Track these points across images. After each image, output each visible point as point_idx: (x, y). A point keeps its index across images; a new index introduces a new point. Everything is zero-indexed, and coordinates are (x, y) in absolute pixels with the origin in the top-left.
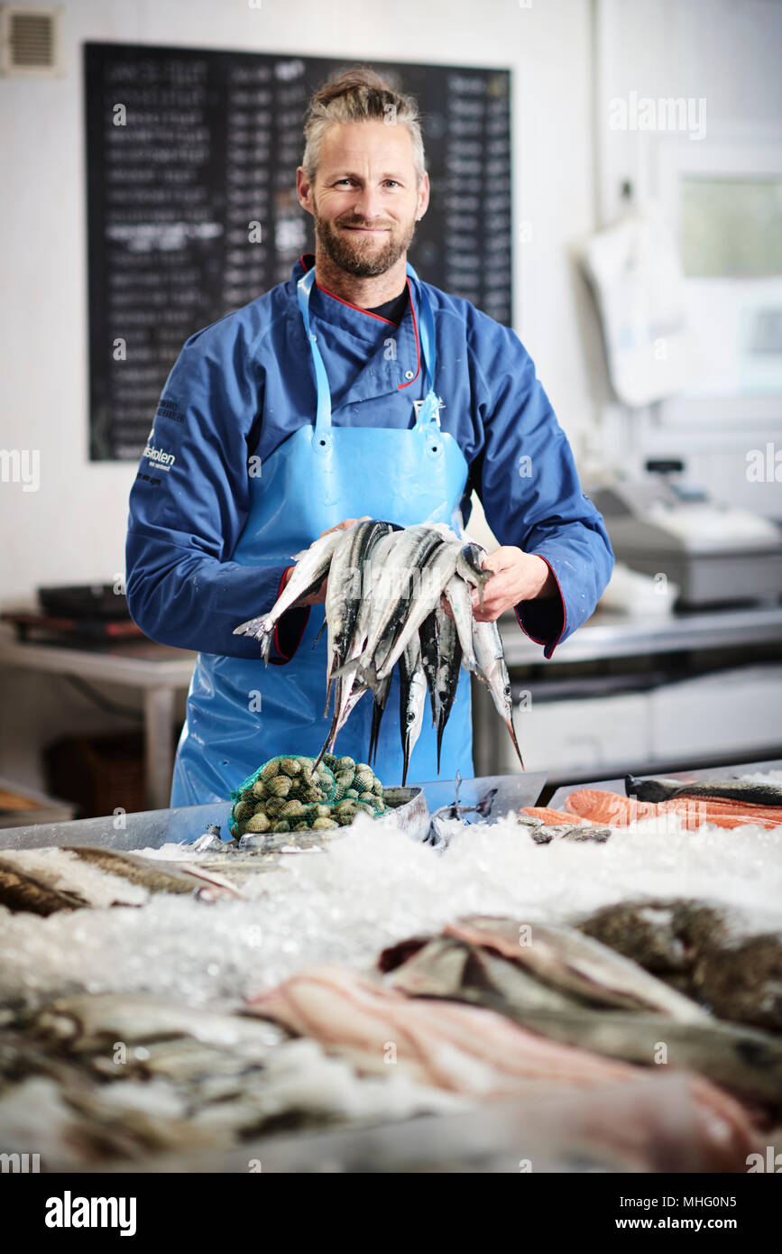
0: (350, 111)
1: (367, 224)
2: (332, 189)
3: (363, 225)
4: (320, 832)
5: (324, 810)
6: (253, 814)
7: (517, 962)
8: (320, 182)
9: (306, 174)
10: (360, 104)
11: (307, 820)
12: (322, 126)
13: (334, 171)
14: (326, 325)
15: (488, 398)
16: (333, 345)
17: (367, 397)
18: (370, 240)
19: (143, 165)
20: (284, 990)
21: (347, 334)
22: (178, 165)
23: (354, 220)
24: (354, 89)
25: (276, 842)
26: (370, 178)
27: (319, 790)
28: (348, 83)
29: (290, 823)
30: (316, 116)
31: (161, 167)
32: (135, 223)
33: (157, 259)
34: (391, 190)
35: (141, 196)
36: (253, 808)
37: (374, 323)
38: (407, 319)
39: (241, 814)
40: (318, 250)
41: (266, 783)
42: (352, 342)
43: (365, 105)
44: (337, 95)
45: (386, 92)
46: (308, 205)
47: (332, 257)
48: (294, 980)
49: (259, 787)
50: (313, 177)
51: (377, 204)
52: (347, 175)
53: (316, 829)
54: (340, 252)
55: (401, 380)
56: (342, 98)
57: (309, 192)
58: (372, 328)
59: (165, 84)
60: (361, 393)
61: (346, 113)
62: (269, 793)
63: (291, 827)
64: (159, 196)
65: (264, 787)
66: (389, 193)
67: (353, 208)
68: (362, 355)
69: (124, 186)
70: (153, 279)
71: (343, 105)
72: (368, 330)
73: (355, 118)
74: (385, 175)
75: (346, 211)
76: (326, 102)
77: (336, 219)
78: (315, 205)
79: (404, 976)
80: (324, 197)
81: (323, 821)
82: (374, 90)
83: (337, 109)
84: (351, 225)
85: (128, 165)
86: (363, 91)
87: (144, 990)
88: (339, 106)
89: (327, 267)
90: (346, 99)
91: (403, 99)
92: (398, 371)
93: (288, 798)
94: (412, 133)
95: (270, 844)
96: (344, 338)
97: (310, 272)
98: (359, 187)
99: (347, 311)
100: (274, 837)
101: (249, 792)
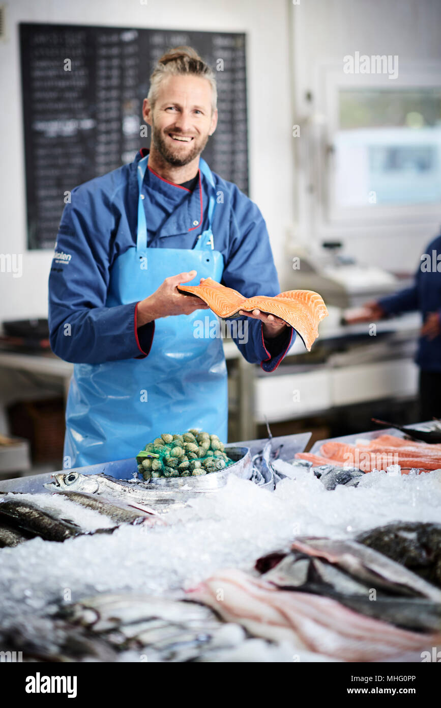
0: (178, 69)
1: (182, 133)
2: (165, 112)
3: (180, 134)
4: (197, 477)
5: (198, 464)
7: (336, 566)
8: (158, 106)
9: (149, 103)
10: (184, 65)
11: (189, 470)
12: (161, 76)
13: (166, 102)
14: (150, 190)
15: (239, 235)
16: (154, 201)
17: (171, 234)
19: (52, 89)
20: (205, 584)
21: (162, 196)
22: (70, 89)
23: (174, 131)
24: (181, 57)
26: (186, 108)
28: (179, 54)
29: (179, 472)
30: (158, 70)
31: (62, 90)
32: (48, 120)
33: (60, 141)
34: (196, 115)
35: (51, 106)
38: (197, 191)
40: (152, 147)
42: (164, 200)
43: (187, 67)
44: (172, 60)
45: (199, 61)
46: (149, 120)
47: (160, 151)
48: (211, 579)
50: (153, 105)
51: (189, 123)
52: (174, 104)
53: (195, 475)
54: (164, 149)
55: (191, 226)
56: (174, 62)
57: (150, 113)
59: (62, 45)
60: (168, 232)
61: (176, 69)
63: (180, 474)
64: (61, 106)
66: (196, 117)
67: (175, 124)
68: (170, 210)
69: (42, 101)
70: (59, 151)
71: (174, 66)
73: (181, 73)
74: (195, 107)
75: (171, 125)
76: (165, 62)
77: (165, 129)
78: (153, 120)
79: (274, 575)
80: (159, 116)
81: (198, 471)
82: (192, 59)
83: (171, 67)
85: (43, 89)
86: (186, 59)
87: (128, 588)
88: (172, 66)
89: (156, 157)
90: (176, 62)
91: (209, 67)
92: (189, 220)
94: (211, 85)
95: (170, 484)
96: (160, 198)
97: (145, 158)
98: (180, 112)
99: (163, 183)
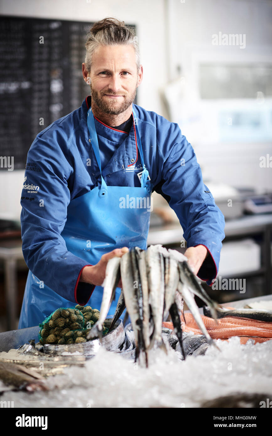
0: (106, 39)
1: (114, 93)
2: (98, 76)
3: (112, 94)
5: (80, 333)
6: (49, 335)
8: (93, 72)
10: (111, 35)
11: (73, 338)
12: (93, 46)
13: (99, 67)
18: (116, 101)
22: (14, 60)
23: (108, 92)
24: (108, 27)
25: (59, 349)
26: (115, 71)
27: (77, 323)
29: (65, 340)
31: (8, 61)
34: (125, 76)
36: (49, 332)
37: (118, 134)
39: (44, 335)
41: (54, 321)
43: (113, 36)
44: (100, 29)
45: (123, 28)
49: (51, 322)
50: (89, 68)
55: (129, 163)
56: (102, 31)
58: (117, 136)
60: (111, 169)
61: (104, 39)
62: (55, 325)
63: (66, 342)
65: (53, 323)
66: (125, 78)
67: (108, 86)
71: (103, 36)
72: (116, 137)
74: (122, 70)
75: (105, 87)
76: (95, 33)
77: (101, 91)
80: (95, 80)
81: (80, 339)
82: (117, 28)
83: (100, 37)
84: (107, 94)
86: (112, 28)
90: (104, 32)
92: (127, 159)
93: (64, 328)
95: (57, 349)
98: (110, 76)
99: (106, 129)
100: (59, 346)
101: (47, 324)
